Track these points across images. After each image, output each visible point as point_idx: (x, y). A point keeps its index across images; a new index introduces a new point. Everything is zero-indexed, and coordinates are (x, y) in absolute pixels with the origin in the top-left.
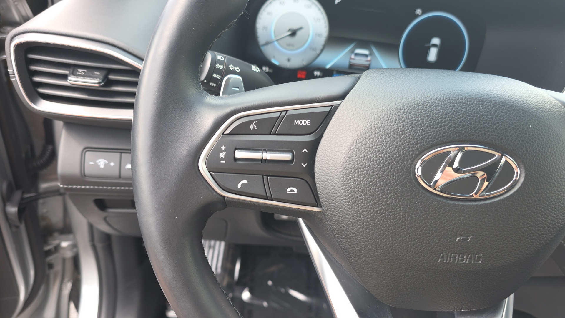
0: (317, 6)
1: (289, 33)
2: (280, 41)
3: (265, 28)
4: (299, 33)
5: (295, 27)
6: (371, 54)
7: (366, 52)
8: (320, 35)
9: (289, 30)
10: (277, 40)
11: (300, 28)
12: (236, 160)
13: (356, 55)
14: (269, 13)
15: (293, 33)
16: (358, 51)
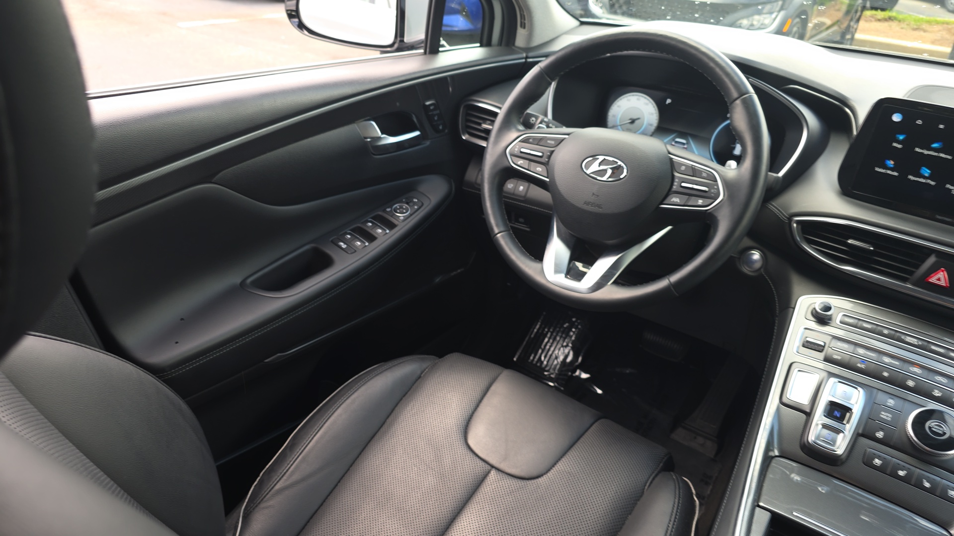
0: (652, 104)
1: (630, 121)
2: (622, 126)
3: (614, 116)
4: (637, 122)
5: (635, 117)
6: (688, 143)
7: (684, 141)
8: (651, 125)
9: (630, 119)
10: (620, 125)
11: (638, 119)
12: (521, 152)
13: (677, 142)
14: (618, 106)
15: (633, 121)
16: (678, 140)
